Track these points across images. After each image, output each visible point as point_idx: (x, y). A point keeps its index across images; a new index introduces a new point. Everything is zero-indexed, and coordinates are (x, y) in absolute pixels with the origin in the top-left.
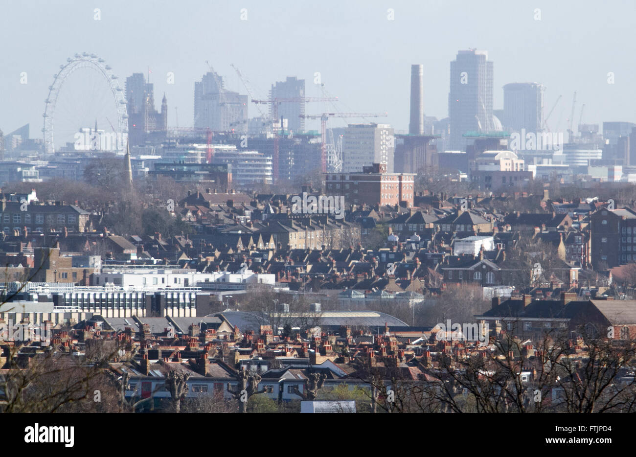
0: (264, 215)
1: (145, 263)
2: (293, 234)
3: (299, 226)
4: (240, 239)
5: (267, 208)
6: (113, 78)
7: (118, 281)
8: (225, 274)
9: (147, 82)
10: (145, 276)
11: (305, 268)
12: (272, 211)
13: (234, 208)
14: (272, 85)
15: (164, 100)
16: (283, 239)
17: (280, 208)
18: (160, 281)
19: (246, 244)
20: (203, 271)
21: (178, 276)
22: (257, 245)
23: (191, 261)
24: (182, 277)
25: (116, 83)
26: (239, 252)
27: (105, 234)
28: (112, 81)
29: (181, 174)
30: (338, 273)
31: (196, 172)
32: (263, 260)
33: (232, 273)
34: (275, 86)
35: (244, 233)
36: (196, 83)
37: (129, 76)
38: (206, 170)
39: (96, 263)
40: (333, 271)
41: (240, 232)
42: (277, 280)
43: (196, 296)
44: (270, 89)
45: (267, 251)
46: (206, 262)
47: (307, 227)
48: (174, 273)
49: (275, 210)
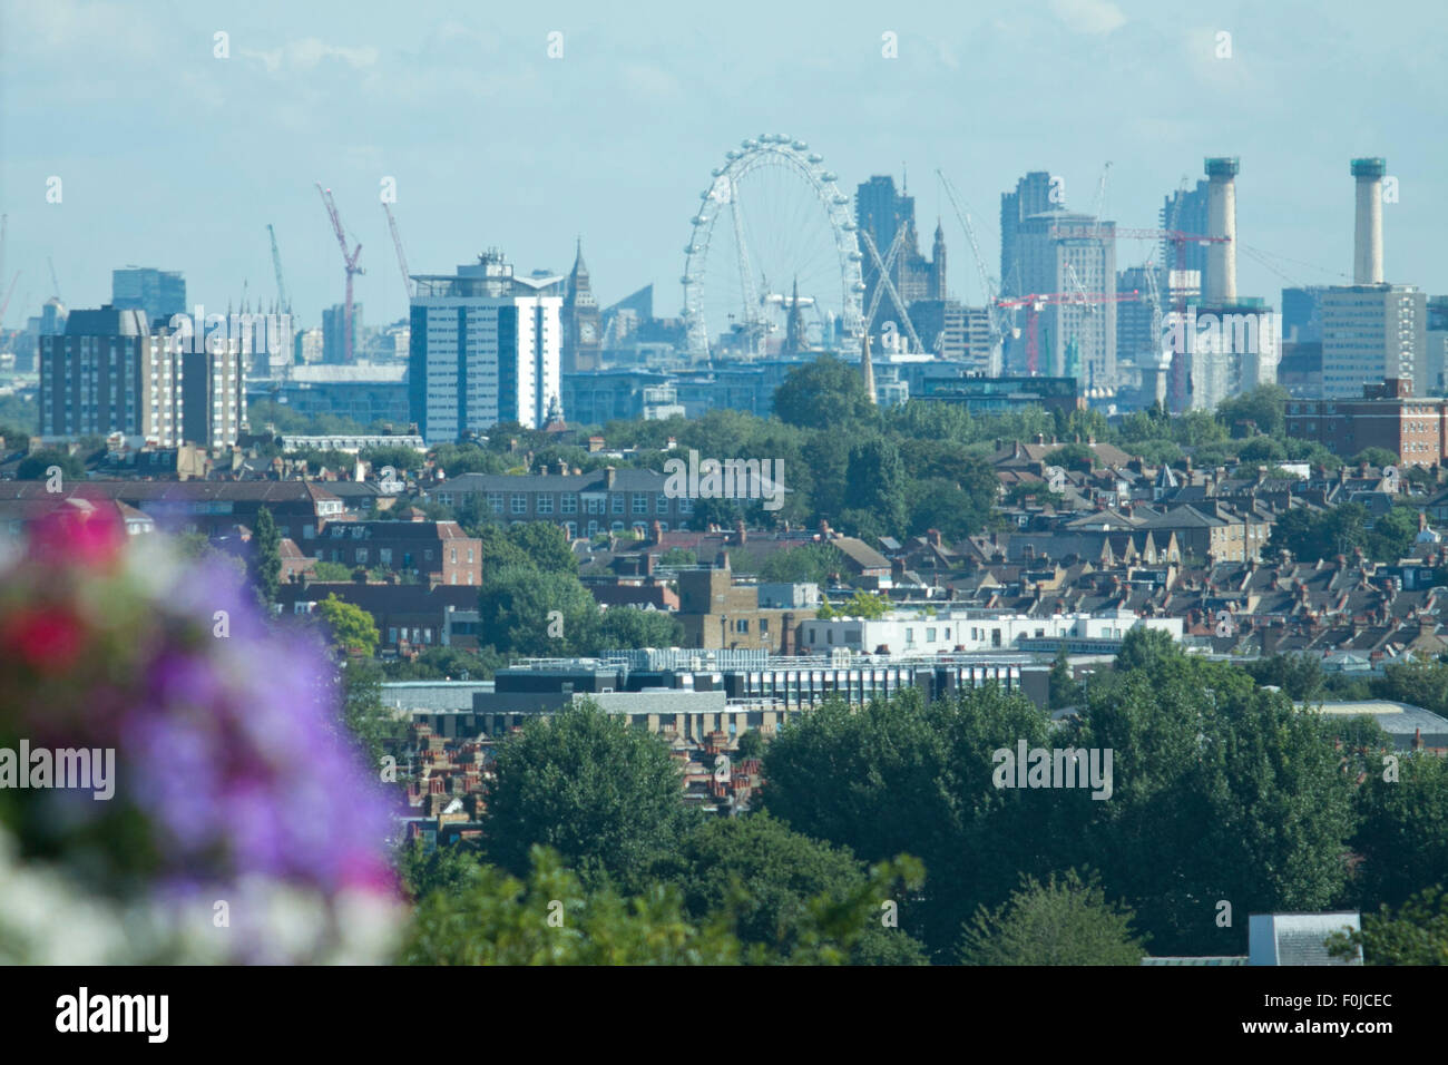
0: (1156, 489)
1: (909, 596)
2: (1219, 530)
3: (1231, 512)
4: (1107, 542)
5: (1161, 476)
6: (826, 179)
7: (854, 638)
8: (1078, 620)
9: (900, 194)
10: (909, 625)
11: (1245, 603)
12: (1173, 483)
13: (1094, 476)
14: (1167, 197)
15: (939, 235)
16: (1197, 541)
17: (1190, 475)
18: (941, 634)
19: (1119, 551)
20: (1030, 612)
21: (980, 624)
22: (1142, 555)
23: (1003, 590)
24: (987, 626)
25: (832, 190)
26: (1106, 569)
27: (824, 536)
28: (826, 185)
29: (979, 397)
30: (1315, 614)
31: (1010, 396)
32: (1156, 586)
33: (1092, 617)
34: (1172, 199)
35: (1114, 528)
36: (1003, 195)
37: (863, 182)
38: (1032, 391)
39: (808, 595)
40: (1304, 610)
41: (1106, 528)
42: (1186, 629)
43: (1021, 673)
44: (1163, 207)
45: (1165, 567)
46: (1037, 591)
47: (1247, 515)
48: (971, 617)
49: (1180, 480)
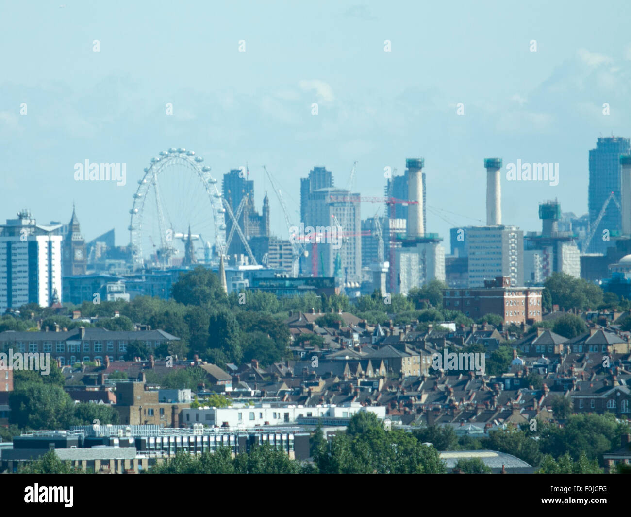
0: (373, 337)
1: (242, 395)
2: (406, 359)
3: (413, 349)
4: (347, 365)
5: (376, 330)
6: (205, 170)
7: (210, 419)
8: (330, 408)
9: (246, 179)
10: (240, 411)
11: (420, 398)
12: (382, 334)
13: (341, 330)
14: (388, 180)
15: (266, 201)
16: (395, 365)
17: (392, 330)
18: (257, 416)
19: (354, 370)
20: (306, 403)
21: (278, 410)
22: (366, 372)
23: (291, 392)
24: (282, 411)
26: (346, 380)
27: (196, 363)
28: (205, 173)
29: (283, 288)
30: (457, 403)
31: (299, 287)
32: (373, 390)
33: (337, 406)
34: (391, 180)
35: (351, 358)
36: (302, 179)
37: (226, 173)
38: (311, 285)
39: (186, 395)
40: (451, 401)
41: (347, 358)
42: (387, 412)
43: (295, 437)
44: (387, 184)
45: (378, 379)
46: (309, 393)
47: (421, 351)
48: (273, 406)
49: (386, 332)
